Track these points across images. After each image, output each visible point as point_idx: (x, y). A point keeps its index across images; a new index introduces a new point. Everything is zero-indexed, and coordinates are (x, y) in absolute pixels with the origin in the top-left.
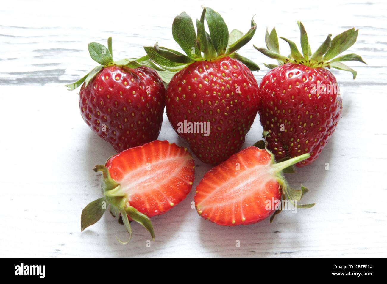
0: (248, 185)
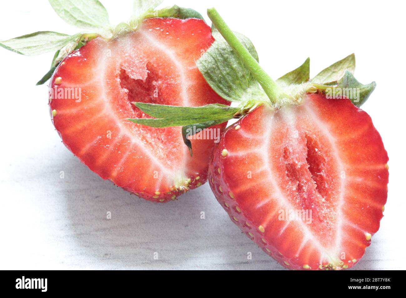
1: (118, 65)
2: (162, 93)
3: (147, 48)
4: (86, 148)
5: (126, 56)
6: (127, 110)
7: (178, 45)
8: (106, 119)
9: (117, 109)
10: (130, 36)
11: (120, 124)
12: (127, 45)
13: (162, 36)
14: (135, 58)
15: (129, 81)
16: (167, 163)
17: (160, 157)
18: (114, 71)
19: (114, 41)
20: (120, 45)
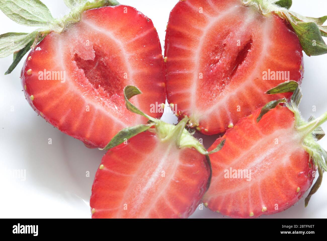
0: (266, 160)
1: (71, 51)
2: (109, 66)
3: (91, 33)
4: (62, 120)
5: (76, 43)
6: (87, 84)
7: (114, 27)
8: (72, 95)
9: (79, 85)
10: (76, 26)
11: (84, 96)
12: (75, 34)
13: (100, 22)
14: (84, 43)
15: (82, 62)
16: (125, 120)
17: (119, 116)
18: (70, 56)
19: (64, 32)
20: (70, 35)
